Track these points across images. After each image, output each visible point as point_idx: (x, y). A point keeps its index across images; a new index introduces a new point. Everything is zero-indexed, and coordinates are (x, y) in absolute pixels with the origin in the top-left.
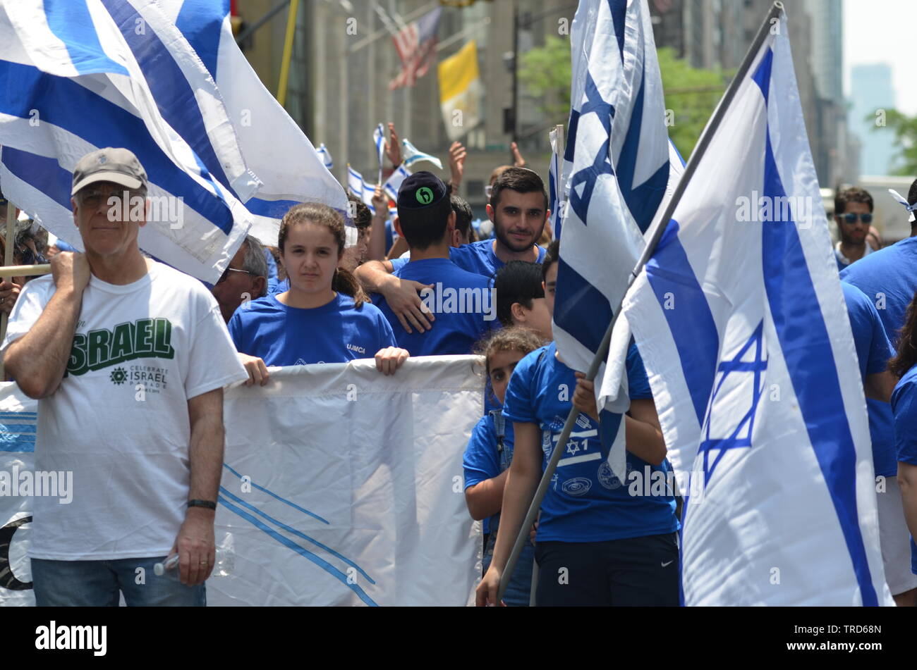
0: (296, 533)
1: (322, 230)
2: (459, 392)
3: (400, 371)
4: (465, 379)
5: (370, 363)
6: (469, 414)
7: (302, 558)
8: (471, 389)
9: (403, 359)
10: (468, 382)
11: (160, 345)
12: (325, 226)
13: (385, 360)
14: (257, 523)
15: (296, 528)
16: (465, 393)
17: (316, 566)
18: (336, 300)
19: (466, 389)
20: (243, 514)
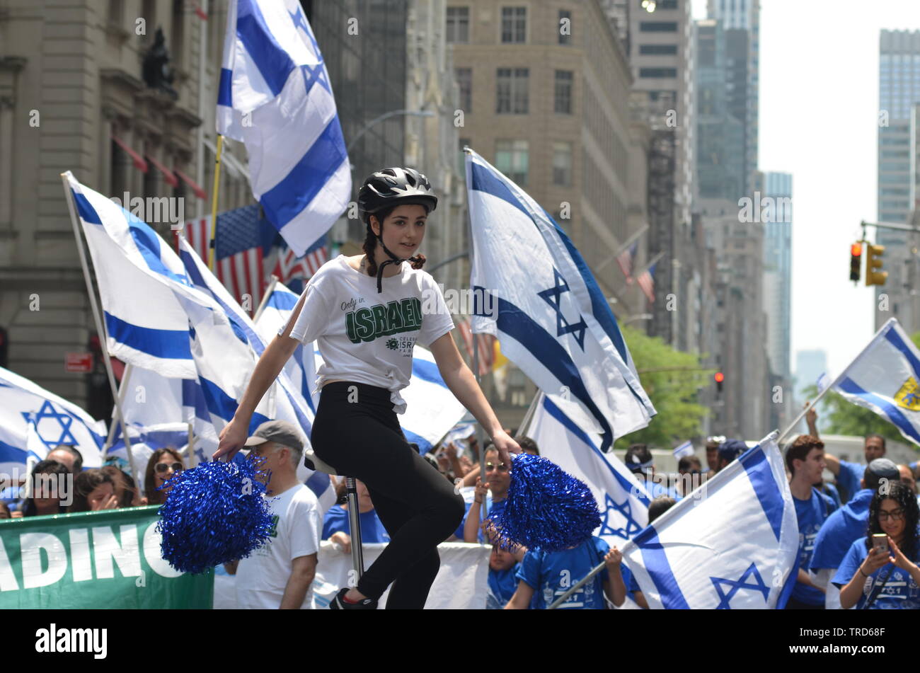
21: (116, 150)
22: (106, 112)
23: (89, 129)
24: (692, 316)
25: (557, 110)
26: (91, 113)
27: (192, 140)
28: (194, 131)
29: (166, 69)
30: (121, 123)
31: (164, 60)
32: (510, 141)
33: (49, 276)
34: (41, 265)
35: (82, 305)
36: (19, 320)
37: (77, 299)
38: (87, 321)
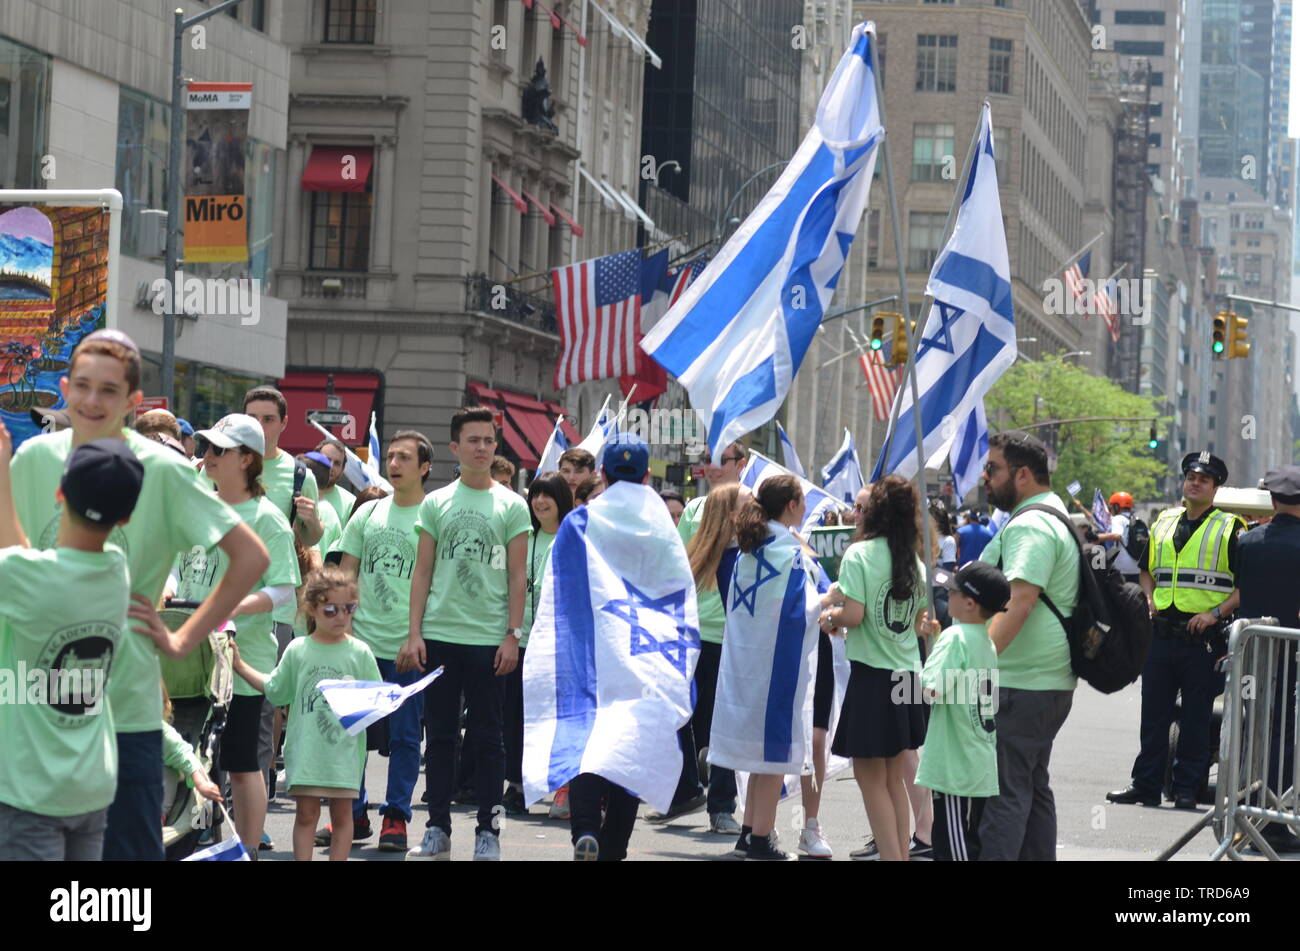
21: (496, 189)
22: (486, 152)
23: (471, 171)
24: (1174, 341)
25: (991, 89)
26: (473, 154)
27: (569, 172)
28: (571, 162)
29: (546, 103)
30: (502, 161)
31: (545, 93)
32: (933, 125)
33: (428, 320)
34: (420, 308)
35: (461, 350)
36: (396, 364)
37: (455, 343)
38: (465, 366)
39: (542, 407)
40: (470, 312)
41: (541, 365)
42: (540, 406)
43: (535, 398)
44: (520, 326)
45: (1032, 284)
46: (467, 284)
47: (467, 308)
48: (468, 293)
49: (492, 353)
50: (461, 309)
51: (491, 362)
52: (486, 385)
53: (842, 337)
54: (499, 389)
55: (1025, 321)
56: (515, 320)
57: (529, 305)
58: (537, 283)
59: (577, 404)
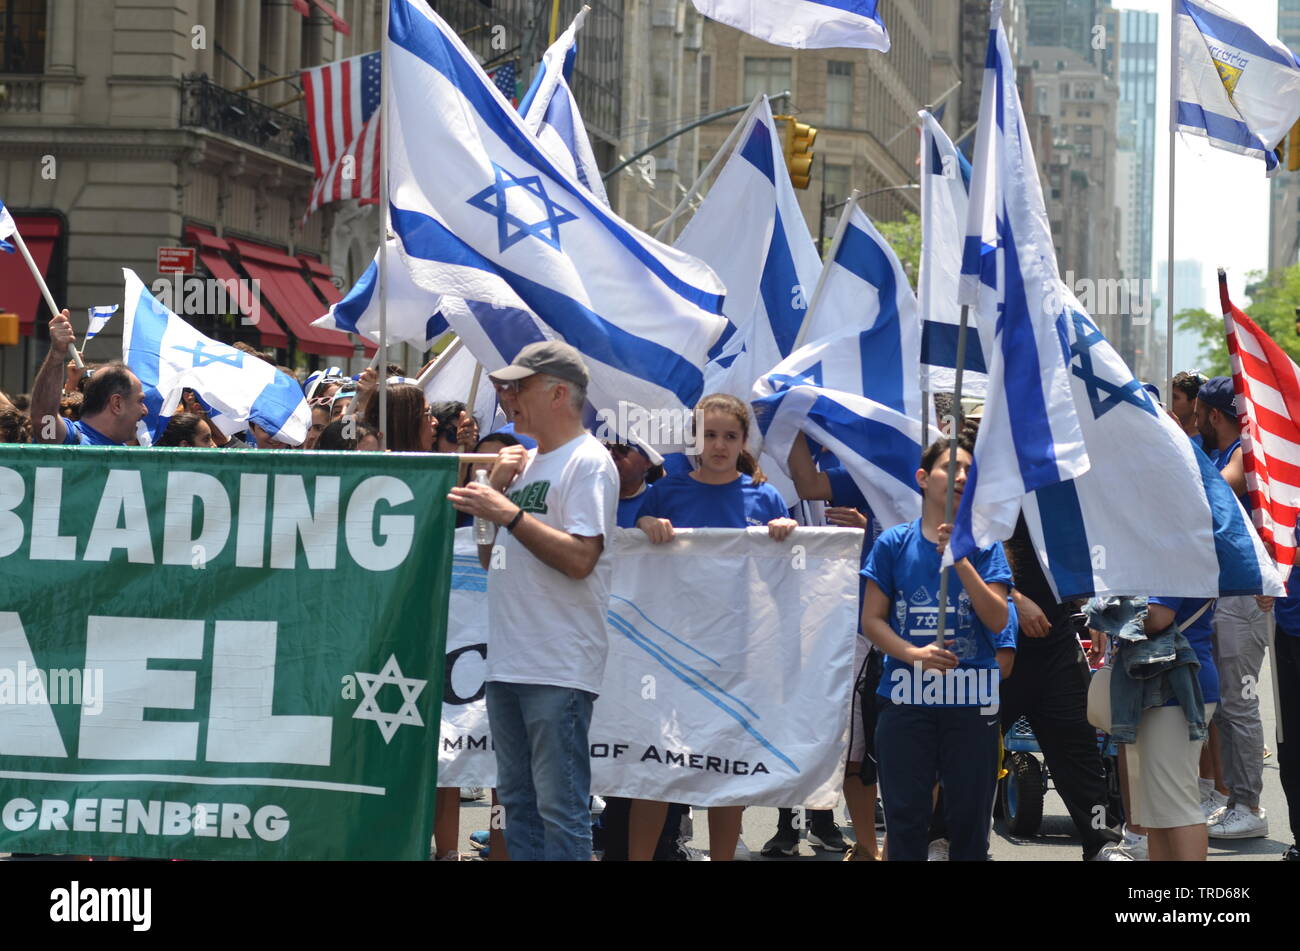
0: (692, 670)
1: (731, 418)
2: (838, 559)
3: (788, 539)
4: (845, 548)
5: (764, 530)
6: (847, 580)
7: (695, 692)
8: (848, 557)
9: (792, 528)
10: (846, 552)
11: (538, 504)
12: (732, 414)
13: (776, 527)
14: (660, 659)
15: (692, 667)
16: (843, 561)
17: (708, 701)
18: (740, 479)
19: (844, 557)
20: (648, 650)
33: (128, 140)
34: (114, 123)
35: (174, 181)
36: (84, 202)
37: (167, 172)
38: (180, 203)
39: (295, 263)
40: (186, 128)
41: (292, 206)
42: (291, 261)
43: (285, 250)
44: (260, 151)
45: (881, 140)
46: (182, 90)
47: (181, 122)
48: (183, 102)
49: (221, 186)
50: (174, 125)
51: (220, 199)
52: (213, 232)
53: (673, 195)
54: (231, 236)
55: (875, 180)
56: (254, 144)
57: (272, 123)
58: (287, 92)
59: (345, 260)
